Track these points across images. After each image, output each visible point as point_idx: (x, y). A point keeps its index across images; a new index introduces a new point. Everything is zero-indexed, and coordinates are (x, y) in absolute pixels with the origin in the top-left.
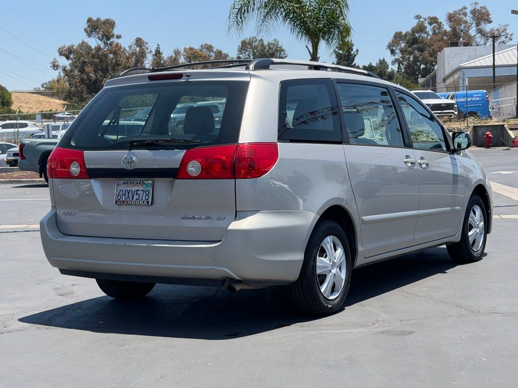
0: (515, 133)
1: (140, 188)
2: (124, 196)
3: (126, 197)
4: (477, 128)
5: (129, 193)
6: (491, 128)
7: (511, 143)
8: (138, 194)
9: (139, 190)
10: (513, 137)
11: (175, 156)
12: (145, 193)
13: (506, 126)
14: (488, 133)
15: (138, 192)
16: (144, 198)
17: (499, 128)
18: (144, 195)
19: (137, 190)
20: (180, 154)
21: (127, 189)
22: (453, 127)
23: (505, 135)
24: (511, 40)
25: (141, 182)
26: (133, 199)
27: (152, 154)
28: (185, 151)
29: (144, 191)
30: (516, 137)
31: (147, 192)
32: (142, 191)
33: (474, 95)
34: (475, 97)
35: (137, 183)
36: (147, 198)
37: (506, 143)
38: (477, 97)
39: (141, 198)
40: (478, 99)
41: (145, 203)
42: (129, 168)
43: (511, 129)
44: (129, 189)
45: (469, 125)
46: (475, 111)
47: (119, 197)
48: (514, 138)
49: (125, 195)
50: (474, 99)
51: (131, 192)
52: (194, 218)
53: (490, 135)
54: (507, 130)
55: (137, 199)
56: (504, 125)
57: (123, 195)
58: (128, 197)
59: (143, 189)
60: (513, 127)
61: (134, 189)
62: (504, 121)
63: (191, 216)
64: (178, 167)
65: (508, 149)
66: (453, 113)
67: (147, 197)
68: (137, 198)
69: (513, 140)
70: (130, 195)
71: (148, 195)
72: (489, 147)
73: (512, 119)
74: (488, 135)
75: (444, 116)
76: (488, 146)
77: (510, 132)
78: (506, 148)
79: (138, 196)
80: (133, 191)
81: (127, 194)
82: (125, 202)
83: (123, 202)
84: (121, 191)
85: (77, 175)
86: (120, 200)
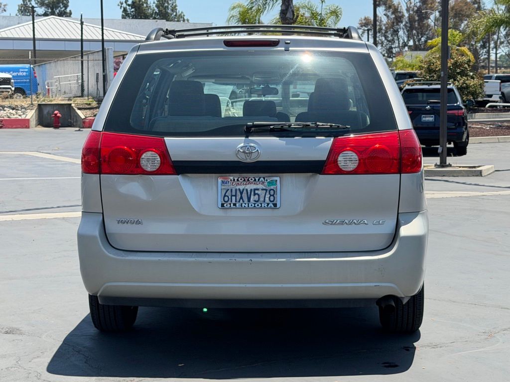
0: (85, 114)
1: (260, 186)
2: (234, 198)
4: (42, 106)
5: (241, 193)
6: (57, 107)
7: (82, 123)
8: (258, 194)
9: (258, 189)
10: (83, 117)
11: (319, 146)
12: (268, 193)
13: (73, 105)
14: (56, 112)
15: (256, 192)
16: (267, 200)
17: (65, 107)
18: (268, 196)
19: (255, 190)
20: (326, 143)
21: (238, 187)
22: (16, 104)
23: (72, 115)
24: (5, 11)
25: (262, 179)
26: (249, 200)
28: (332, 139)
29: (266, 190)
30: (86, 117)
31: (272, 192)
32: (263, 190)
33: (20, 70)
34: (22, 72)
36: (272, 200)
37: (75, 124)
38: (23, 72)
39: (262, 199)
40: (25, 74)
41: (271, 205)
42: (248, 161)
43: (79, 109)
44: (241, 187)
45: (33, 103)
46: (20, 87)
47: (226, 199)
48: (84, 119)
49: (236, 196)
50: (20, 74)
51: (245, 191)
52: (342, 223)
53: (58, 115)
54: (75, 110)
55: (255, 201)
56: (71, 104)
57: (232, 196)
58: (241, 198)
59: (264, 188)
60: (81, 107)
61: (250, 187)
62: (69, 100)
63: (338, 222)
64: (324, 158)
65: (79, 130)
66: (10, 88)
67: (272, 198)
68: (257, 200)
69: (84, 120)
70: (245, 195)
71: (273, 195)
72: (58, 128)
73: (78, 98)
74: (56, 114)
75: (3, 92)
76: (57, 126)
77: (79, 112)
78: (77, 129)
79: (257, 196)
80: (249, 190)
81: (238, 193)
82: (237, 205)
83: (235, 205)
84: (228, 190)
85: (154, 170)
86: (229, 202)
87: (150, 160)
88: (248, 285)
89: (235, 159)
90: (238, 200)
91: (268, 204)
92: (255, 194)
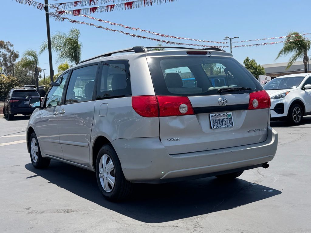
1: (226, 117)
2: (217, 123)
3: (218, 123)
8: (225, 121)
9: (225, 119)
12: (229, 120)
15: (224, 120)
16: (229, 123)
18: (229, 121)
20: (248, 96)
21: (217, 118)
25: (226, 114)
26: (222, 124)
27: (234, 96)
28: (249, 94)
32: (227, 119)
35: (223, 115)
36: (230, 123)
39: (227, 123)
41: (231, 125)
44: (219, 118)
49: (217, 122)
51: (220, 120)
57: (216, 123)
58: (220, 123)
63: (252, 130)
64: (248, 103)
68: (225, 123)
71: (231, 121)
79: (225, 122)
80: (222, 119)
81: (218, 121)
82: (219, 126)
83: (218, 127)
84: (214, 120)
85: (185, 113)
86: (215, 126)
87: (183, 108)
88: (230, 163)
89: (218, 105)
90: (218, 124)
91: (230, 125)
92: (224, 121)
